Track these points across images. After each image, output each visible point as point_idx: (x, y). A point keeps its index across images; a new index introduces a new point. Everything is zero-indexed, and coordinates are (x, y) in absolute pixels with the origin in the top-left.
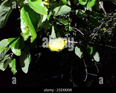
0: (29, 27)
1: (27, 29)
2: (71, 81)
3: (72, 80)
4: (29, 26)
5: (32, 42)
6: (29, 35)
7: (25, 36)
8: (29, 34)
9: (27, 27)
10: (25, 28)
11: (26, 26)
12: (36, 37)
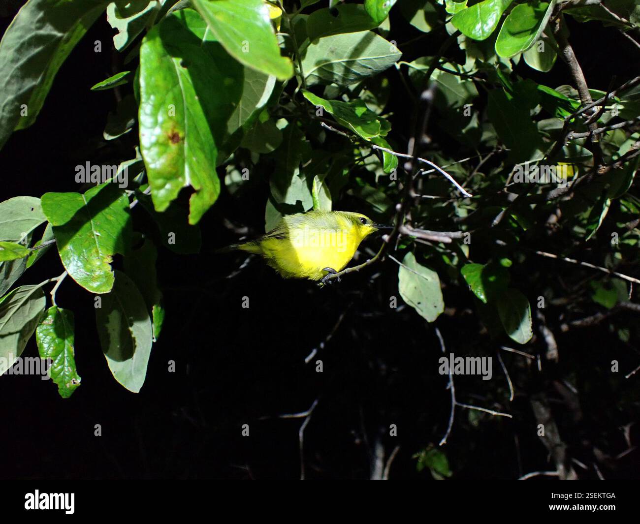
0: (183, 139)
1: (173, 147)
2: (357, 441)
3: (361, 437)
4: (181, 135)
5: (193, 220)
6: (180, 179)
7: (162, 187)
8: (182, 174)
9: (174, 138)
10: (161, 140)
11: (170, 133)
12: (215, 198)
